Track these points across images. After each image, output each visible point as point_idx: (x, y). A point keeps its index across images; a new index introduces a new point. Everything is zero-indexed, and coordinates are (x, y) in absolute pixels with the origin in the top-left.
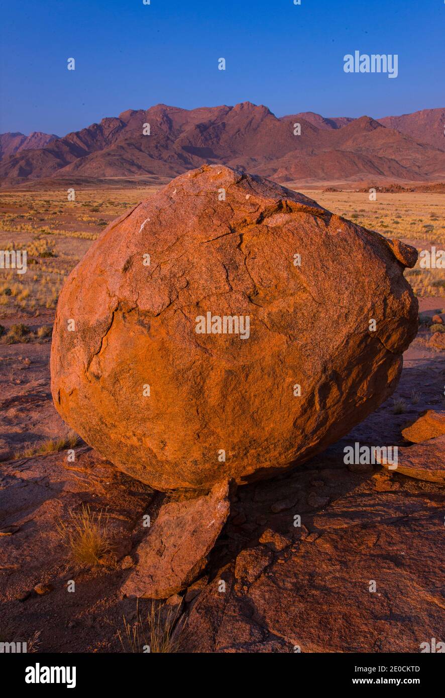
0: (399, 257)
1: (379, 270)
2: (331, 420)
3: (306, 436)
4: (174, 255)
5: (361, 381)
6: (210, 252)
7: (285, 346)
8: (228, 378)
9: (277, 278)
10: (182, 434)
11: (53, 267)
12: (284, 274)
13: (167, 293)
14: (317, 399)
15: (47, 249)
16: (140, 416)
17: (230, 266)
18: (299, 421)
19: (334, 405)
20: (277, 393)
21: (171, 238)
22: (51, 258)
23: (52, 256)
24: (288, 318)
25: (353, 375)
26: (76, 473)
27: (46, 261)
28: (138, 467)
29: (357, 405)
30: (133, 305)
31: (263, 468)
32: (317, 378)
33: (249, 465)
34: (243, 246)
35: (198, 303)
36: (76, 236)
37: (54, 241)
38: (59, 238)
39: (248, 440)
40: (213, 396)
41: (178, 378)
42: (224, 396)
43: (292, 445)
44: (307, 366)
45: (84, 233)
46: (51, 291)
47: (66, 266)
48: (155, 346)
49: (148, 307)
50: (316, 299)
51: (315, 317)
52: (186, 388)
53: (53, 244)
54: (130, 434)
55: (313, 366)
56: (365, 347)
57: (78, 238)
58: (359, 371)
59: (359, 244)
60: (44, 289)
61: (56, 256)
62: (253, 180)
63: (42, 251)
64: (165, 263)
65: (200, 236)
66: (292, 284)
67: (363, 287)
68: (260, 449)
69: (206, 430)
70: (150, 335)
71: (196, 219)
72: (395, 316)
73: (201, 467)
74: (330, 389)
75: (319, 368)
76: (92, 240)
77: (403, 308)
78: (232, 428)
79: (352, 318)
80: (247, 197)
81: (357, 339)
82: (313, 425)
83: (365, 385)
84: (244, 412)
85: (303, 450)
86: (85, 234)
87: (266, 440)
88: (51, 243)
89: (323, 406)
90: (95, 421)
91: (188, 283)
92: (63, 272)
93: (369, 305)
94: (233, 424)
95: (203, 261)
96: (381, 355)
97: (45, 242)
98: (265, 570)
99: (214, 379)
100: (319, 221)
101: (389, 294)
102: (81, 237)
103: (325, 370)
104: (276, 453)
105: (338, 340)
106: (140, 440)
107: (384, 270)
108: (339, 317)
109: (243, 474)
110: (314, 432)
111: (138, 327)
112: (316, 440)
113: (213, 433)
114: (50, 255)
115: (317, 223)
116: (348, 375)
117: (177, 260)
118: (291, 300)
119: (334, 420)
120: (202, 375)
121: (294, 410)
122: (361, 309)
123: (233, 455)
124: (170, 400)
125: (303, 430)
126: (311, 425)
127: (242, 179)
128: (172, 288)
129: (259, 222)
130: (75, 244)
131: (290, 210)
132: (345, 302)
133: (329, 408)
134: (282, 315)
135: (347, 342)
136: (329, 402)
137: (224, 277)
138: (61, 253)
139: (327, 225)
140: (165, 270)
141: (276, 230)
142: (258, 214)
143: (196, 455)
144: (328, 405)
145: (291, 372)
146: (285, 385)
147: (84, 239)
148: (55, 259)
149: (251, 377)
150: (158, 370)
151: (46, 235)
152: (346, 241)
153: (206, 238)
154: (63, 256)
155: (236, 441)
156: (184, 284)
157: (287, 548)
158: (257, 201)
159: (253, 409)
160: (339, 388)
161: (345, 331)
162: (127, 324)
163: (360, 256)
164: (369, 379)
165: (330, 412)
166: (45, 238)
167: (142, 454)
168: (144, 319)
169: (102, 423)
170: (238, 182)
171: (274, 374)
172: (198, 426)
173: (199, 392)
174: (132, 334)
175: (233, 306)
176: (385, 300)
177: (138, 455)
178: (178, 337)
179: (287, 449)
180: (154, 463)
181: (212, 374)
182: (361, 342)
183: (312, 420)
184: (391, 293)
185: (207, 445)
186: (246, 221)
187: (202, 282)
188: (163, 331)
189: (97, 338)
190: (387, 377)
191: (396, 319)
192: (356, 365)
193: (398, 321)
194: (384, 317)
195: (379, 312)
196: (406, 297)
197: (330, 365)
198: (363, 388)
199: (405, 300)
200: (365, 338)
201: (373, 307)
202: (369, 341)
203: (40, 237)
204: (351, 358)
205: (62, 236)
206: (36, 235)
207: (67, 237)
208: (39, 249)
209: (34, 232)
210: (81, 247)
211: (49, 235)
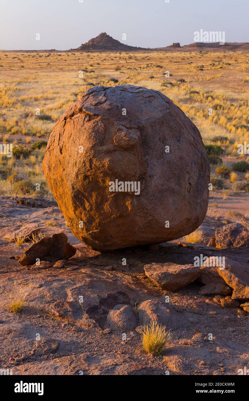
0: (114, 141)
1: (89, 145)
7: (62, 173)
18: (76, 213)
19: (91, 210)
29: (112, 217)
51: (69, 162)
55: (69, 184)
56: (89, 181)
58: (96, 196)
59: (89, 132)
62: (93, 95)
72: (99, 169)
74: (84, 201)
75: (71, 187)
77: (103, 167)
79: (77, 166)
82: (85, 218)
85: (91, 232)
89: (85, 209)
93: (83, 160)
95: (57, 131)
100: (87, 119)
101: (93, 157)
103: (73, 188)
105: (74, 175)
107: (91, 145)
108: (74, 164)
109: (81, 238)
112: (96, 229)
115: (85, 119)
119: (98, 220)
122: (80, 162)
127: (88, 95)
129: (72, 116)
132: (75, 157)
133: (89, 211)
139: (89, 120)
142: (72, 113)
144: (87, 209)
160: (88, 201)
161: (76, 170)
164: (108, 203)
165: (92, 214)
170: (83, 97)
176: (91, 161)
183: (83, 215)
190: (127, 207)
191: (100, 171)
192: (92, 191)
193: (101, 172)
194: (91, 169)
195: (88, 165)
196: (106, 161)
197: (75, 186)
198: (106, 207)
199: (105, 163)
200: (86, 177)
201: (84, 162)
202: (91, 179)
204: (83, 185)
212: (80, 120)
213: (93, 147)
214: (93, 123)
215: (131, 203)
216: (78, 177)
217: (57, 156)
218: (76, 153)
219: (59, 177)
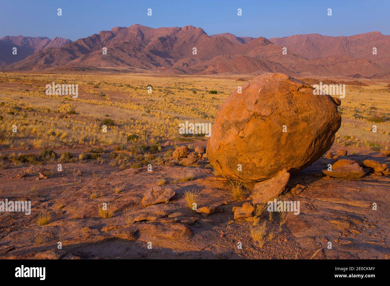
0: (336, 102)
1: (332, 106)
3: (308, 156)
4: (272, 99)
5: (325, 140)
6: (284, 99)
7: (306, 126)
8: (288, 136)
9: (304, 106)
10: (270, 155)
11: (78, 120)
12: (306, 105)
13: (271, 110)
14: (313, 143)
15: (71, 109)
16: (255, 150)
17: (290, 103)
18: (307, 151)
20: (302, 141)
21: (270, 94)
22: (75, 115)
23: (75, 113)
24: (308, 118)
25: (323, 137)
27: (72, 116)
30: (259, 114)
31: (293, 168)
32: (315, 136)
33: (289, 166)
34: (294, 97)
35: (280, 113)
36: (88, 102)
37: (75, 105)
38: (77, 103)
39: (291, 157)
40: (283, 142)
41: (273, 135)
42: (287, 141)
43: (304, 159)
44: (312, 132)
45: (93, 100)
46: (80, 134)
47: (85, 120)
48: (267, 126)
49: (265, 114)
50: (315, 112)
51: (315, 118)
52: (275, 139)
55: (314, 132)
56: (328, 127)
57: (89, 103)
58: (325, 136)
60: (76, 133)
61: (78, 114)
62: (292, 78)
63: (68, 111)
64: (269, 101)
65: (280, 94)
66: (308, 108)
67: (329, 109)
68: (294, 160)
69: (278, 153)
70: (265, 122)
71: (278, 89)
72: (336, 119)
73: (273, 168)
74: (317, 140)
75: (316, 133)
76: (98, 105)
79: (325, 118)
80: (293, 83)
81: (326, 125)
83: (325, 141)
84: (291, 147)
85: (306, 162)
86: (94, 101)
87: (296, 157)
88: (73, 106)
89: (314, 146)
90: (234, 154)
92: (84, 123)
93: (330, 115)
94: (288, 151)
95: (281, 101)
96: (331, 132)
98: (301, 192)
101: (335, 112)
102: (91, 102)
103: (317, 134)
104: (298, 162)
105: (321, 125)
108: (322, 118)
110: (310, 155)
111: (261, 120)
112: (310, 159)
113: (280, 155)
114: (74, 113)
116: (322, 137)
117: (273, 101)
118: (308, 113)
119: (316, 152)
121: (307, 146)
122: (328, 116)
124: (269, 143)
125: (308, 154)
126: (310, 153)
127: (290, 78)
129: (298, 90)
130: (88, 107)
131: (306, 87)
132: (324, 114)
133: (316, 147)
134: (306, 117)
135: (324, 126)
136: (316, 145)
137: (288, 106)
138: (80, 112)
140: (269, 104)
141: (303, 93)
142: (297, 88)
143: (272, 163)
145: (307, 134)
146: (305, 138)
147: (93, 104)
148: (77, 115)
149: (295, 135)
150: (267, 133)
151: (69, 101)
153: (282, 94)
154: (82, 114)
155: (287, 157)
156: (276, 108)
157: (305, 188)
158: (296, 84)
159: (294, 146)
160: (319, 141)
161: (323, 122)
162: (257, 120)
164: (327, 139)
165: (316, 149)
166: (68, 103)
168: (263, 118)
169: (237, 155)
171: (302, 134)
172: (276, 152)
173: (279, 140)
174: (259, 122)
175: (291, 114)
176: (334, 114)
177: (248, 166)
179: (302, 161)
180: (254, 168)
183: (311, 151)
185: (277, 159)
186: (294, 90)
187: (281, 107)
188: (270, 121)
189: (243, 125)
192: (325, 134)
195: (333, 117)
197: (319, 133)
200: (329, 124)
201: (331, 115)
203: (65, 102)
204: (324, 130)
205: (79, 102)
206: (62, 101)
207: (82, 103)
208: (66, 109)
209: (60, 99)
210: (92, 109)
211: (70, 101)
217: (291, 117)
218: (324, 111)
219: (301, 129)
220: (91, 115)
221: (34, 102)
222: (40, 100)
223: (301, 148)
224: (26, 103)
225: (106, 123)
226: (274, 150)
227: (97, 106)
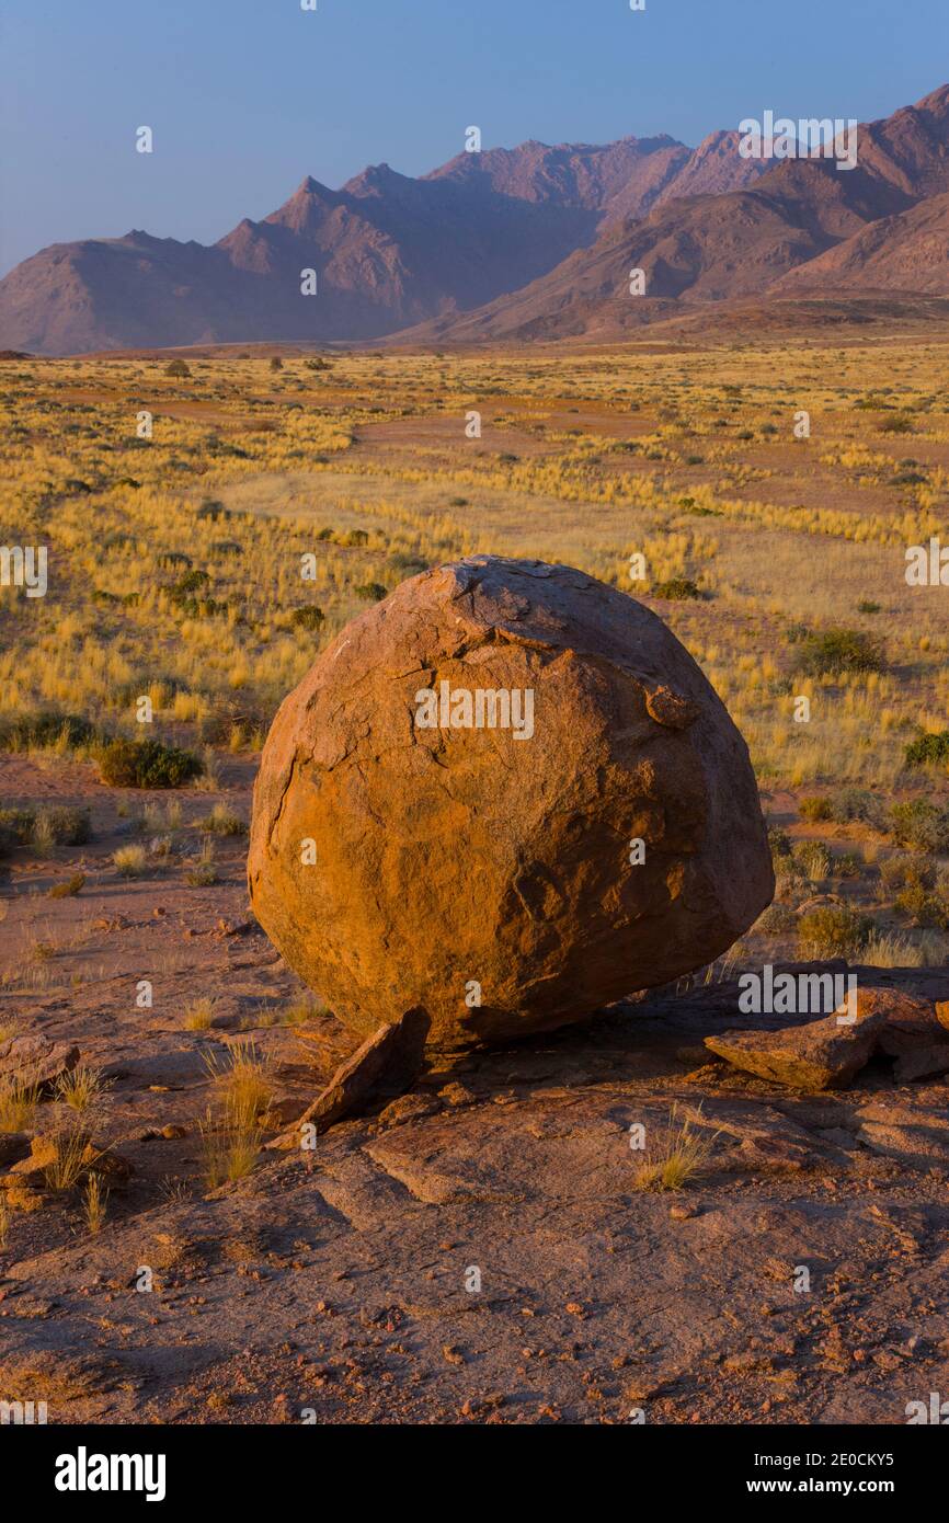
0: (651, 712)
1: (591, 729)
2: (567, 944)
3: (525, 959)
4: (360, 693)
5: (602, 886)
6: (398, 693)
7: (468, 821)
8: (404, 859)
10: (369, 939)
13: (344, 741)
14: (522, 901)
15: (682, 569)
18: (505, 932)
19: (559, 916)
20: (466, 885)
21: (362, 670)
22: (690, 601)
23: (695, 594)
24: (473, 785)
25: (581, 874)
26: (307, 1042)
28: (349, 1005)
29: (616, 926)
30: (307, 754)
32: (512, 868)
34: (435, 687)
35: (378, 758)
36: (798, 524)
37: (714, 541)
38: (734, 531)
39: (444, 953)
40: (392, 884)
41: (349, 852)
42: (404, 885)
43: (506, 971)
44: (497, 850)
45: (830, 513)
47: (730, 631)
48: (324, 809)
49: (323, 758)
50: (506, 762)
51: (504, 787)
52: (359, 869)
53: (709, 550)
54: (326, 944)
55: (505, 850)
56: (584, 832)
57: (805, 531)
58: (590, 871)
59: (574, 694)
61: (707, 596)
62: (482, 594)
63: (664, 576)
64: (350, 702)
65: (391, 670)
67: (566, 751)
68: (466, 972)
69: (394, 935)
70: (320, 795)
72: (625, 793)
74: (544, 891)
75: (513, 856)
76: (851, 539)
77: (638, 784)
78: (421, 933)
79: (550, 791)
80: (458, 620)
81: (564, 820)
82: (530, 943)
83: (614, 895)
84: (432, 910)
85: (531, 983)
86: (831, 519)
87: (470, 957)
88: (702, 548)
89: (540, 915)
90: (286, 922)
91: (370, 730)
93: (573, 774)
94: (421, 926)
95: (388, 704)
97: (683, 542)
98: (417, 1116)
99: (391, 857)
100: (535, 660)
101: (608, 763)
102: (813, 527)
103: (521, 858)
105: (534, 819)
106: (337, 953)
107: (599, 730)
108: (533, 787)
109: (459, 1015)
110: (541, 952)
111: (311, 784)
112: (552, 971)
113: (402, 940)
114: (689, 590)
115: (529, 662)
116: (572, 873)
117: (362, 700)
118: (478, 762)
119: (571, 942)
120: (376, 855)
121: (489, 913)
123: (433, 978)
124: (348, 886)
125: (516, 949)
126: (527, 943)
127: (465, 593)
128: (351, 735)
129: (460, 654)
130: (785, 555)
131: (507, 642)
132: (541, 769)
133: (551, 919)
134: (468, 778)
135: (547, 823)
136: (547, 909)
137: (408, 726)
138: (725, 587)
139: (544, 663)
140: (348, 713)
142: (459, 646)
143: (392, 976)
144: (548, 915)
145: (478, 857)
146: (475, 876)
147: (825, 537)
149: (431, 859)
151: (695, 519)
152: (556, 688)
153: (397, 673)
154: (731, 596)
156: (365, 731)
157: (465, 1105)
158: (466, 627)
159: (443, 907)
160: (559, 890)
161: (541, 806)
162: (302, 780)
163: (568, 709)
164: (619, 885)
165: (557, 927)
166: (688, 531)
167: (342, 978)
168: (318, 774)
169: (294, 925)
170: (456, 599)
171: (458, 858)
172: (382, 929)
173: (374, 876)
174: (304, 793)
175: (414, 764)
176: (601, 772)
178: (349, 799)
181: (388, 852)
182: (571, 826)
183: (526, 934)
184: (611, 760)
185: (399, 958)
186: (445, 653)
187: (385, 730)
188: (334, 791)
189: (278, 798)
190: (667, 891)
191: (627, 798)
192: (579, 859)
193: (630, 801)
194: (602, 794)
195: (592, 785)
196: (645, 770)
197: (529, 853)
198: (611, 898)
199: (643, 773)
200: (577, 819)
201: (579, 778)
202: (588, 825)
203: (672, 525)
204: (560, 846)
205: (748, 525)
206: (659, 518)
207: (762, 528)
208: (656, 566)
209: (655, 507)
210: (805, 567)
211: (702, 520)
212: (513, 665)
213: (605, 734)
214: (572, 670)
215: (684, 876)
216: (550, 825)
217: (413, 775)
218: (544, 757)
219: (448, 835)
220: (775, 604)
221: (509, 530)
222: (547, 513)
223: (473, 921)
224: (467, 533)
225: (831, 655)
226: (372, 919)
227: (836, 549)
